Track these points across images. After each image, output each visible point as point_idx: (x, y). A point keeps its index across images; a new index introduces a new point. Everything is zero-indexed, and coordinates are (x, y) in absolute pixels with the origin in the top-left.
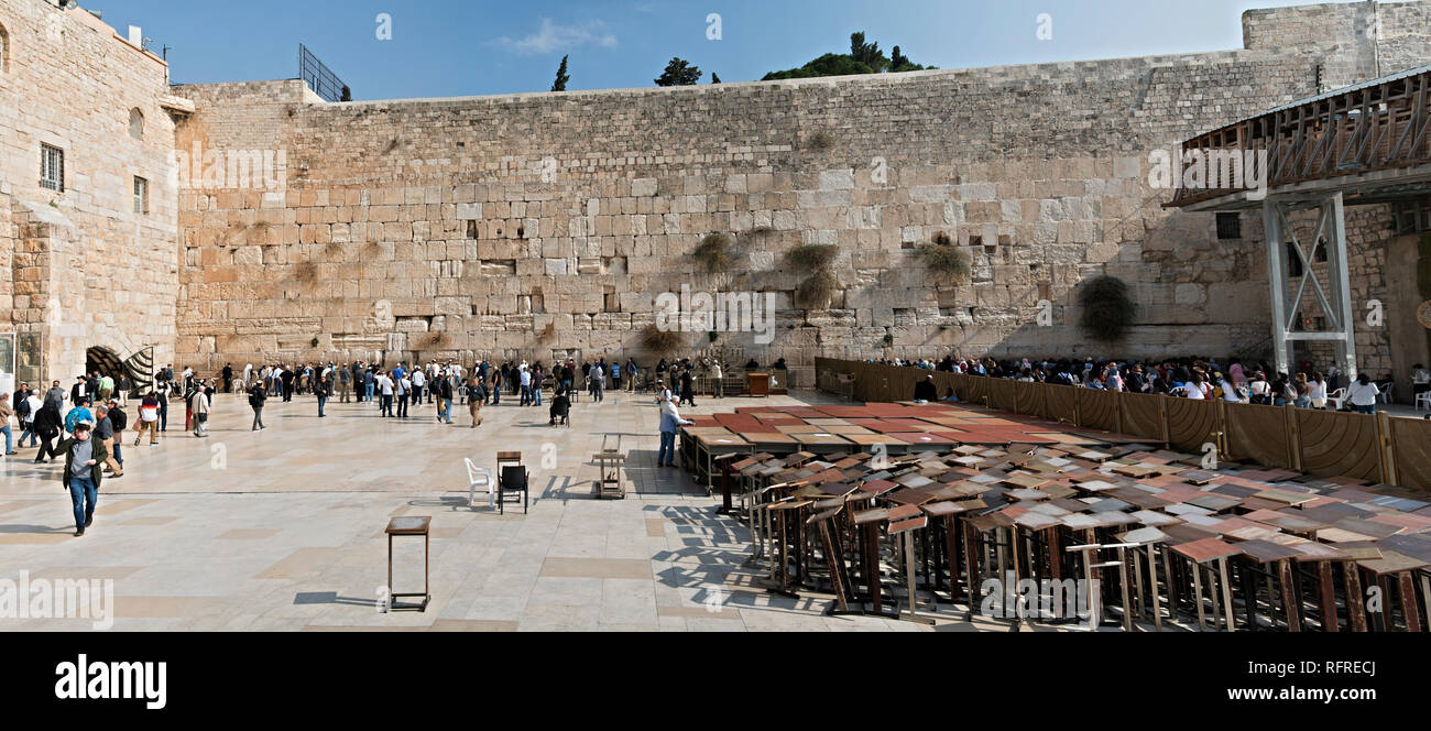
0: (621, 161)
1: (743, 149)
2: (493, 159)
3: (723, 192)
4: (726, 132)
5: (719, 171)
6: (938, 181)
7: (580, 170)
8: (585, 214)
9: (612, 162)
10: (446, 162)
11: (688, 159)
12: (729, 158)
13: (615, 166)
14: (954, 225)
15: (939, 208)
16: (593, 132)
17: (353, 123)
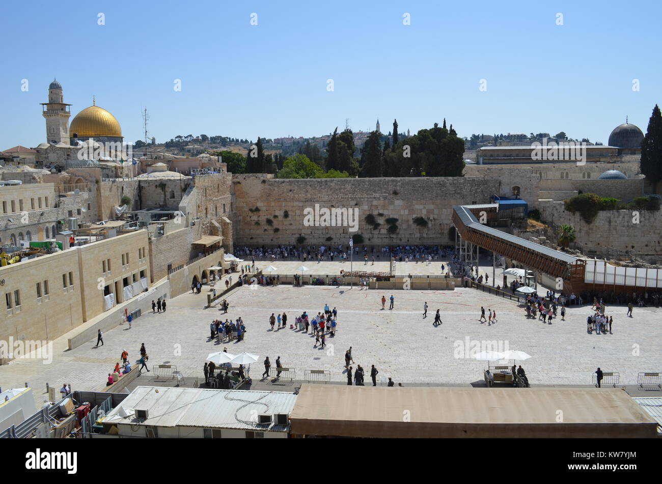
1: (377, 194)
3: (372, 205)
5: (371, 200)
6: (421, 204)
7: (337, 198)
10: (304, 195)
12: (374, 196)
14: (424, 214)
15: (421, 210)
16: (340, 189)
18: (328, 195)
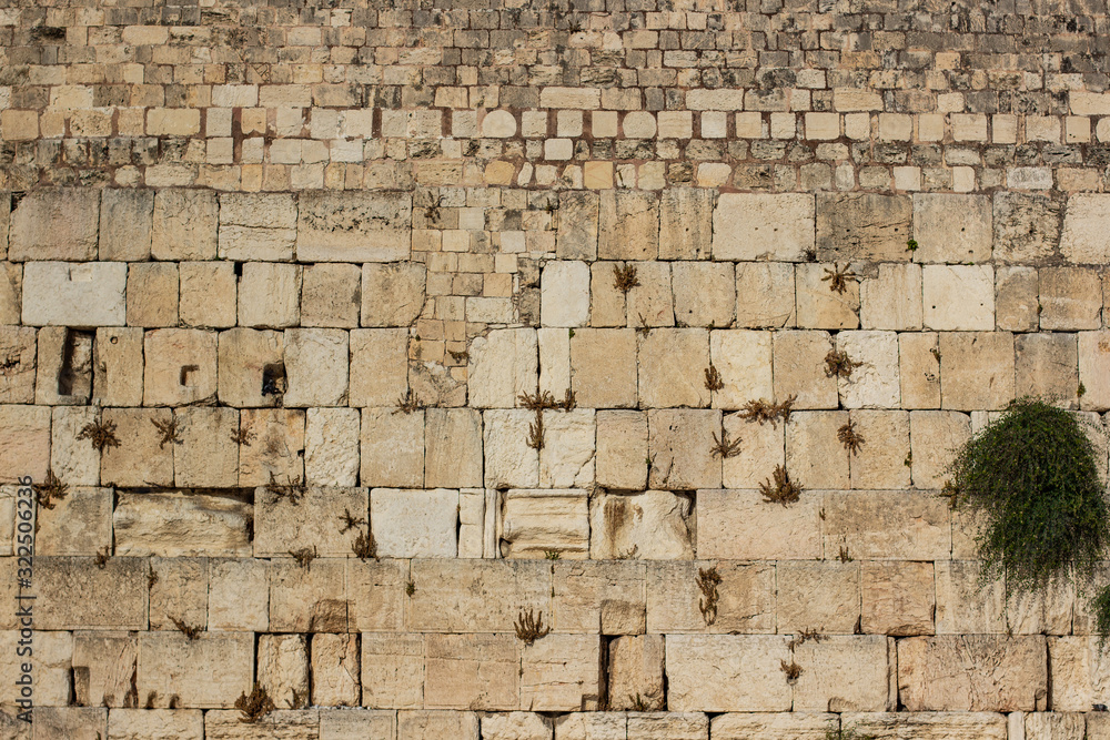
0: (674, 124)
2: (176, 95)
3: (1057, 257)
4: (1066, 36)
5: (1041, 179)
7: (516, 149)
8: (531, 320)
9: (639, 125)
11: (929, 129)
13: (650, 143)
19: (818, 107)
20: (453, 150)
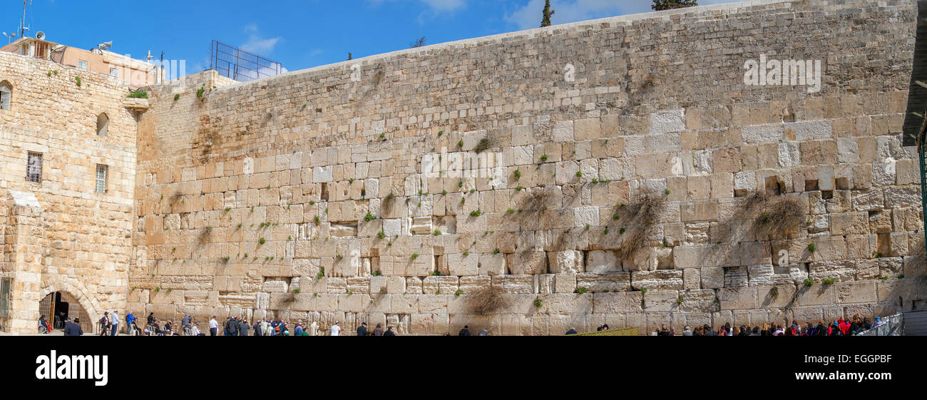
0: (453, 115)
1: (570, 92)
2: (344, 122)
3: (550, 141)
4: (554, 76)
5: (547, 118)
6: (772, 119)
7: (416, 126)
8: (419, 172)
10: (306, 128)
11: (517, 108)
12: (558, 103)
13: (447, 120)
14: (788, 166)
15: (772, 149)
16: (429, 87)
17: (243, 101)
18: (385, 117)
19: (489, 105)
20: (402, 127)
